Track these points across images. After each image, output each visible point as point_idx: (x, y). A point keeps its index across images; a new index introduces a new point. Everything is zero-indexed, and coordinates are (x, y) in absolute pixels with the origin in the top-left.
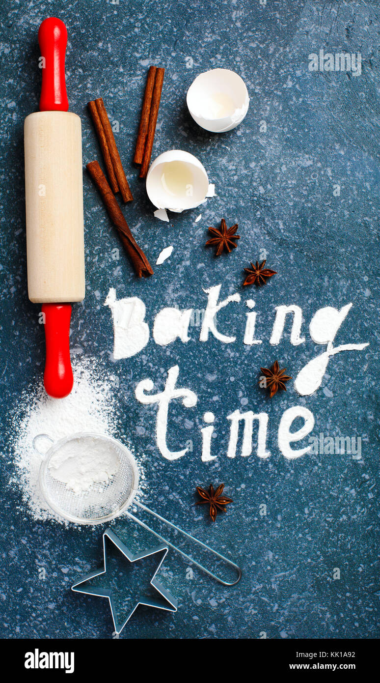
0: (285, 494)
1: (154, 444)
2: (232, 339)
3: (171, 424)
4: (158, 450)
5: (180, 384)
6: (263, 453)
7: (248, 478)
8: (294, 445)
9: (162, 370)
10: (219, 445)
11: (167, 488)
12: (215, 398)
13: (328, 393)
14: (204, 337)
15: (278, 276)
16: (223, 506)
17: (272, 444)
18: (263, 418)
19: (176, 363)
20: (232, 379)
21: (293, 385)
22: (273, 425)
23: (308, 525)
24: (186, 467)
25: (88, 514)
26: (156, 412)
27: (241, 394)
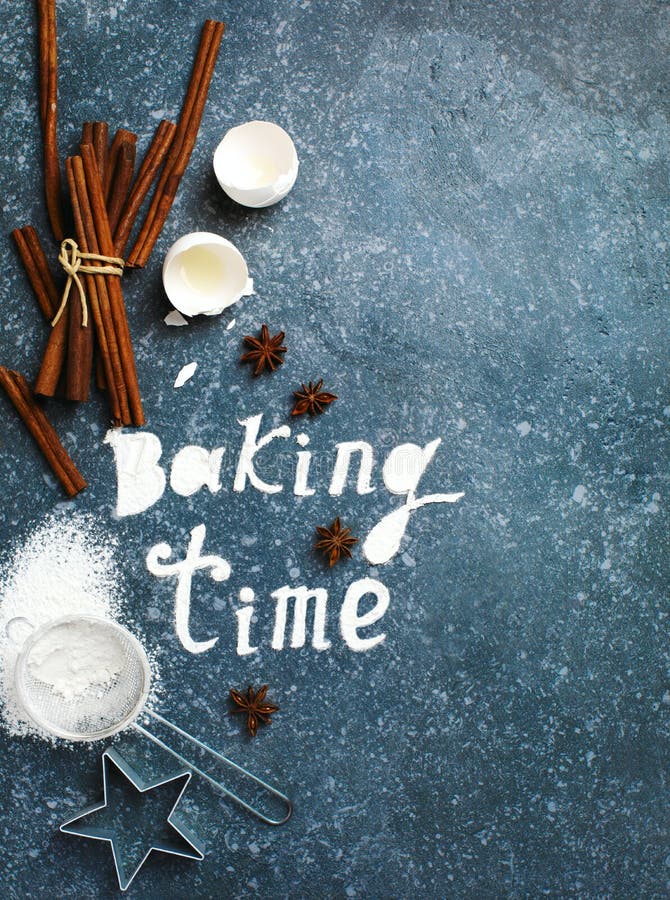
0: (351, 699)
1: (173, 631)
2: (277, 489)
3: (195, 604)
4: (177, 640)
5: (207, 550)
6: (321, 643)
7: (302, 678)
8: (363, 633)
9: (183, 531)
10: (260, 631)
11: (190, 691)
12: (255, 569)
13: (409, 561)
14: (239, 485)
15: (340, 402)
16: (267, 716)
17: (333, 630)
18: (322, 595)
19: (200, 521)
20: (278, 542)
21: (361, 551)
22: (335, 604)
23: (383, 741)
24: (215, 662)
25: (83, 725)
26: (175, 587)
27: (290, 562)
